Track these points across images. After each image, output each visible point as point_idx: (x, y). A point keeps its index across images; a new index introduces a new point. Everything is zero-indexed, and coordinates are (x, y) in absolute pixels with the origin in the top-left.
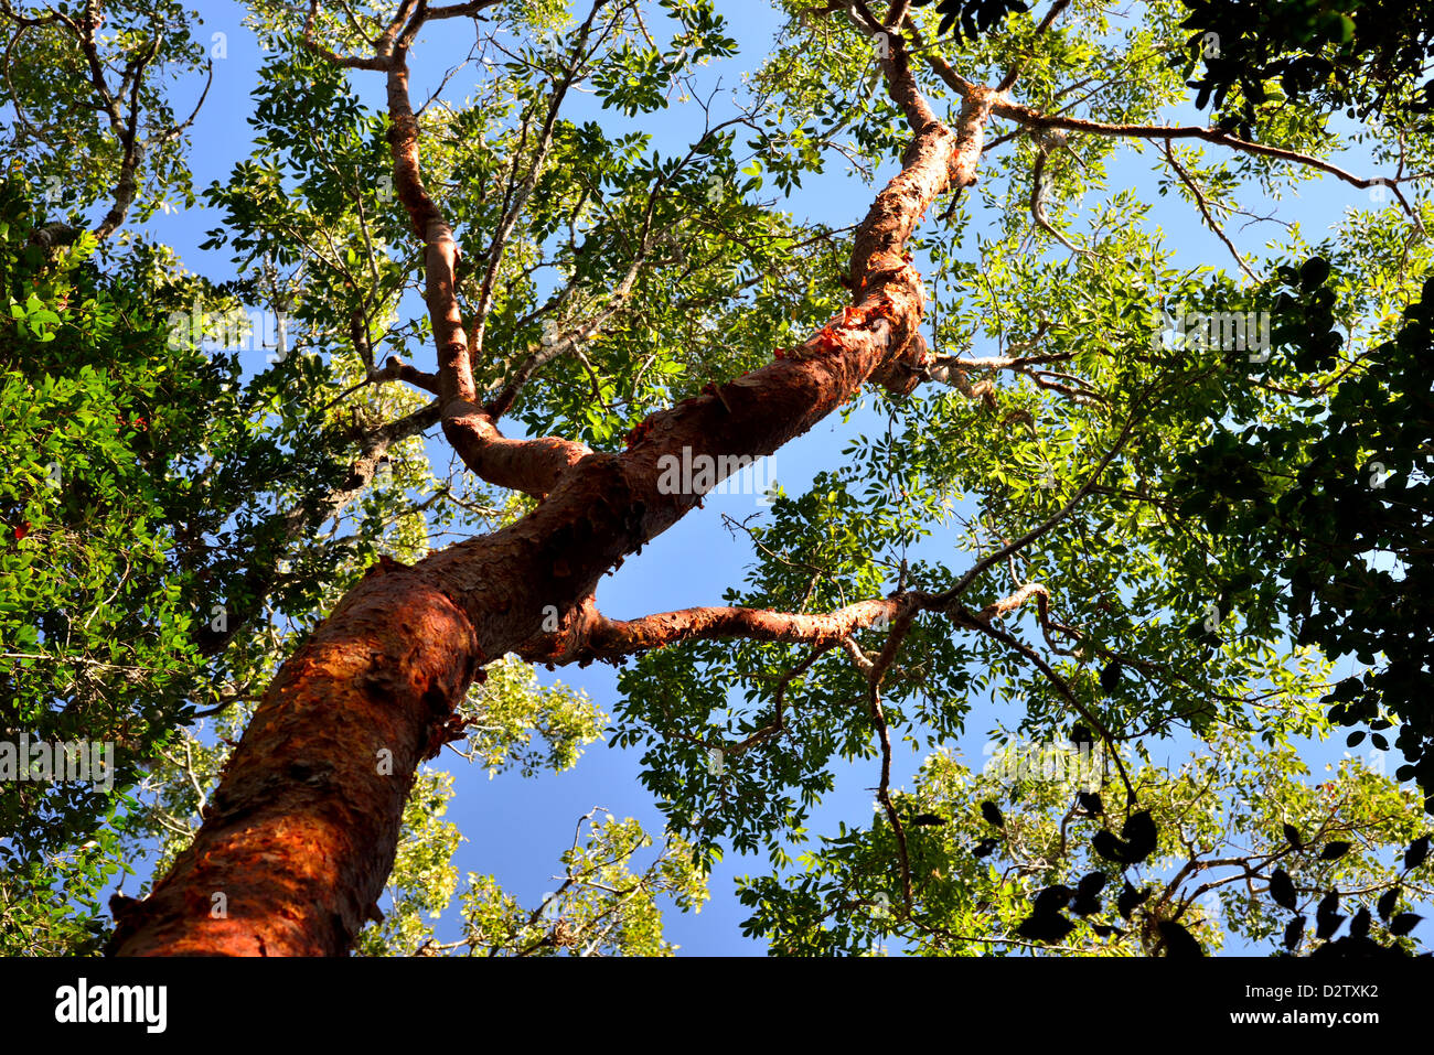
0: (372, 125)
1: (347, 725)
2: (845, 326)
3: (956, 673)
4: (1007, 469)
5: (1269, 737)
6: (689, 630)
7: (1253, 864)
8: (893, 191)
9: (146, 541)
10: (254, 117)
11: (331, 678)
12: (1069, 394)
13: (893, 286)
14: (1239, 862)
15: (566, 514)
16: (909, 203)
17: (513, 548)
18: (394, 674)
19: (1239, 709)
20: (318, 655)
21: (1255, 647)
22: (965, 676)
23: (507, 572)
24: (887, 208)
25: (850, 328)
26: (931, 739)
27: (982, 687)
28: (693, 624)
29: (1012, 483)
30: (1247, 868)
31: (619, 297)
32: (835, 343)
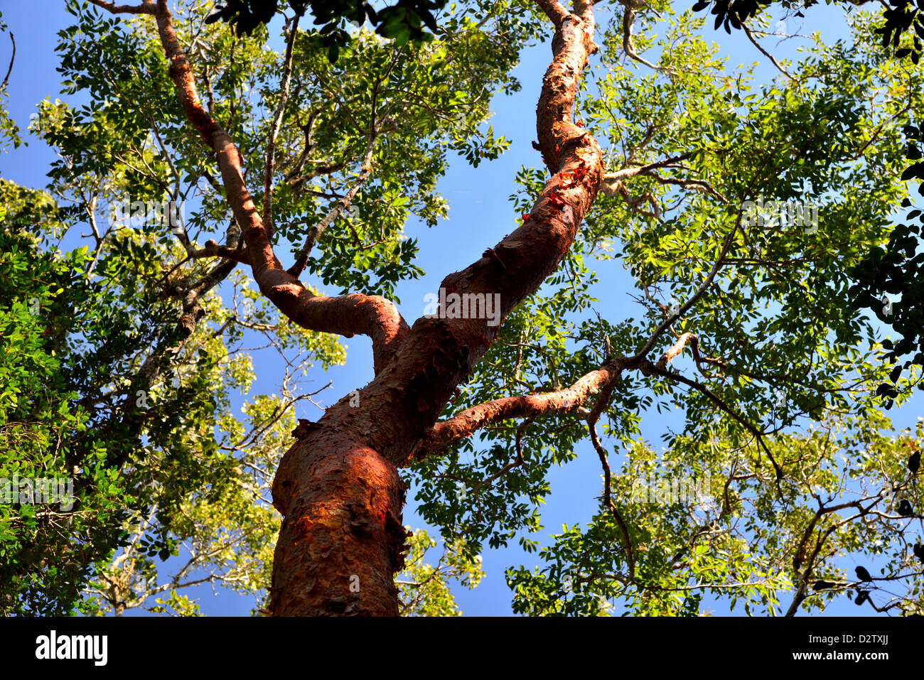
0: (149, 61)
1: (351, 563)
2: (560, 187)
3: (628, 398)
4: (658, 256)
5: (862, 412)
6: (485, 419)
7: (865, 505)
8: (556, 74)
9: (71, 417)
10: (60, 67)
11: (327, 530)
12: (682, 184)
13: (581, 150)
14: (855, 504)
15: (416, 364)
16: (568, 82)
17: (386, 396)
18: (366, 517)
19: (840, 396)
20: (310, 514)
21: (844, 351)
22: (635, 399)
23: (386, 415)
24: (555, 87)
25: (565, 188)
26: (616, 447)
27: (649, 405)
28: (486, 415)
29: (661, 265)
30: (861, 509)
31: (365, 171)
32: (559, 202)
